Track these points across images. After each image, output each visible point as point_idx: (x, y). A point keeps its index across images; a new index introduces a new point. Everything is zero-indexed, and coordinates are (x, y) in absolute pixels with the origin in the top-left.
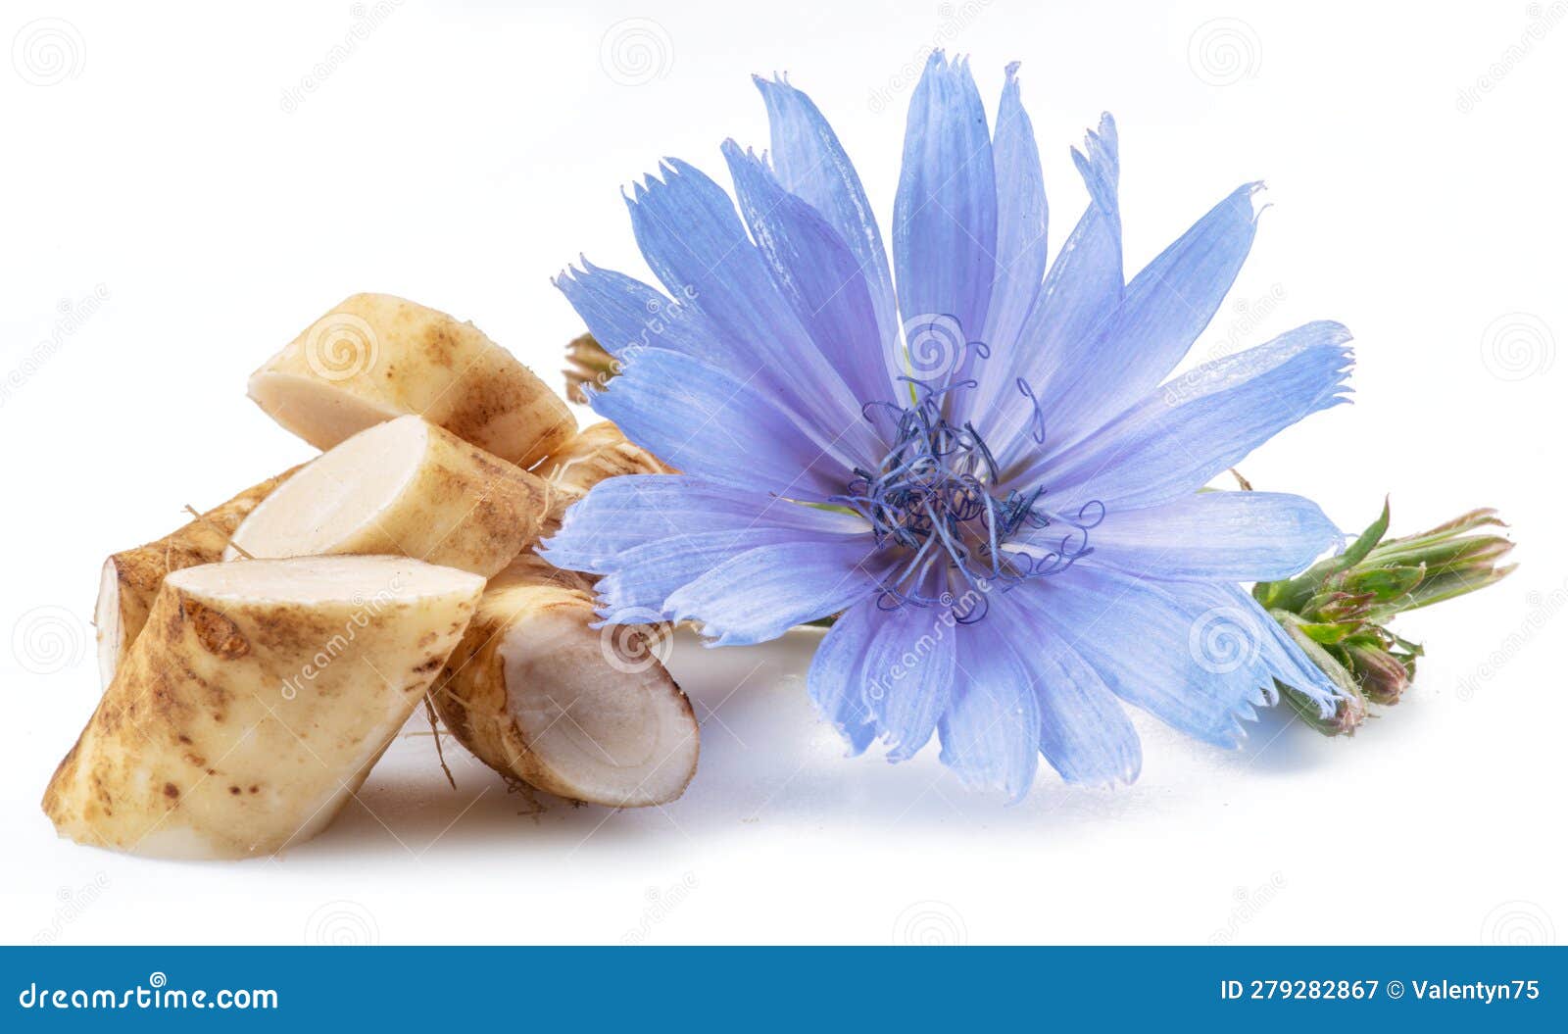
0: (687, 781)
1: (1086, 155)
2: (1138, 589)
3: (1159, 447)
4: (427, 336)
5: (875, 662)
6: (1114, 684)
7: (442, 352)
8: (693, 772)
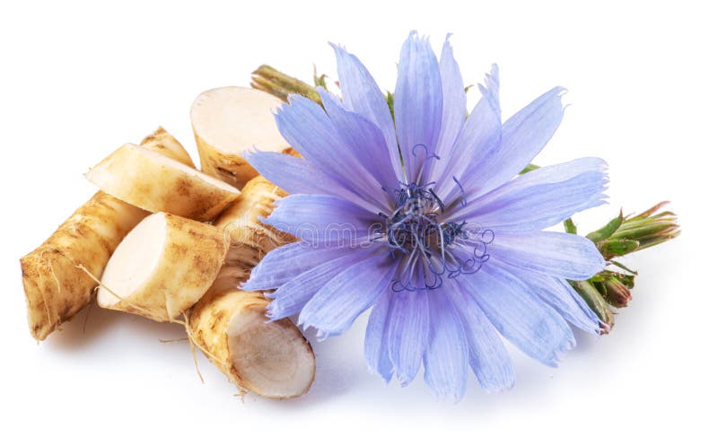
0: (311, 383)
1: (485, 86)
2: (511, 280)
3: (520, 204)
4: (177, 183)
5: (393, 328)
6: (501, 330)
7: (184, 189)
8: (313, 379)
